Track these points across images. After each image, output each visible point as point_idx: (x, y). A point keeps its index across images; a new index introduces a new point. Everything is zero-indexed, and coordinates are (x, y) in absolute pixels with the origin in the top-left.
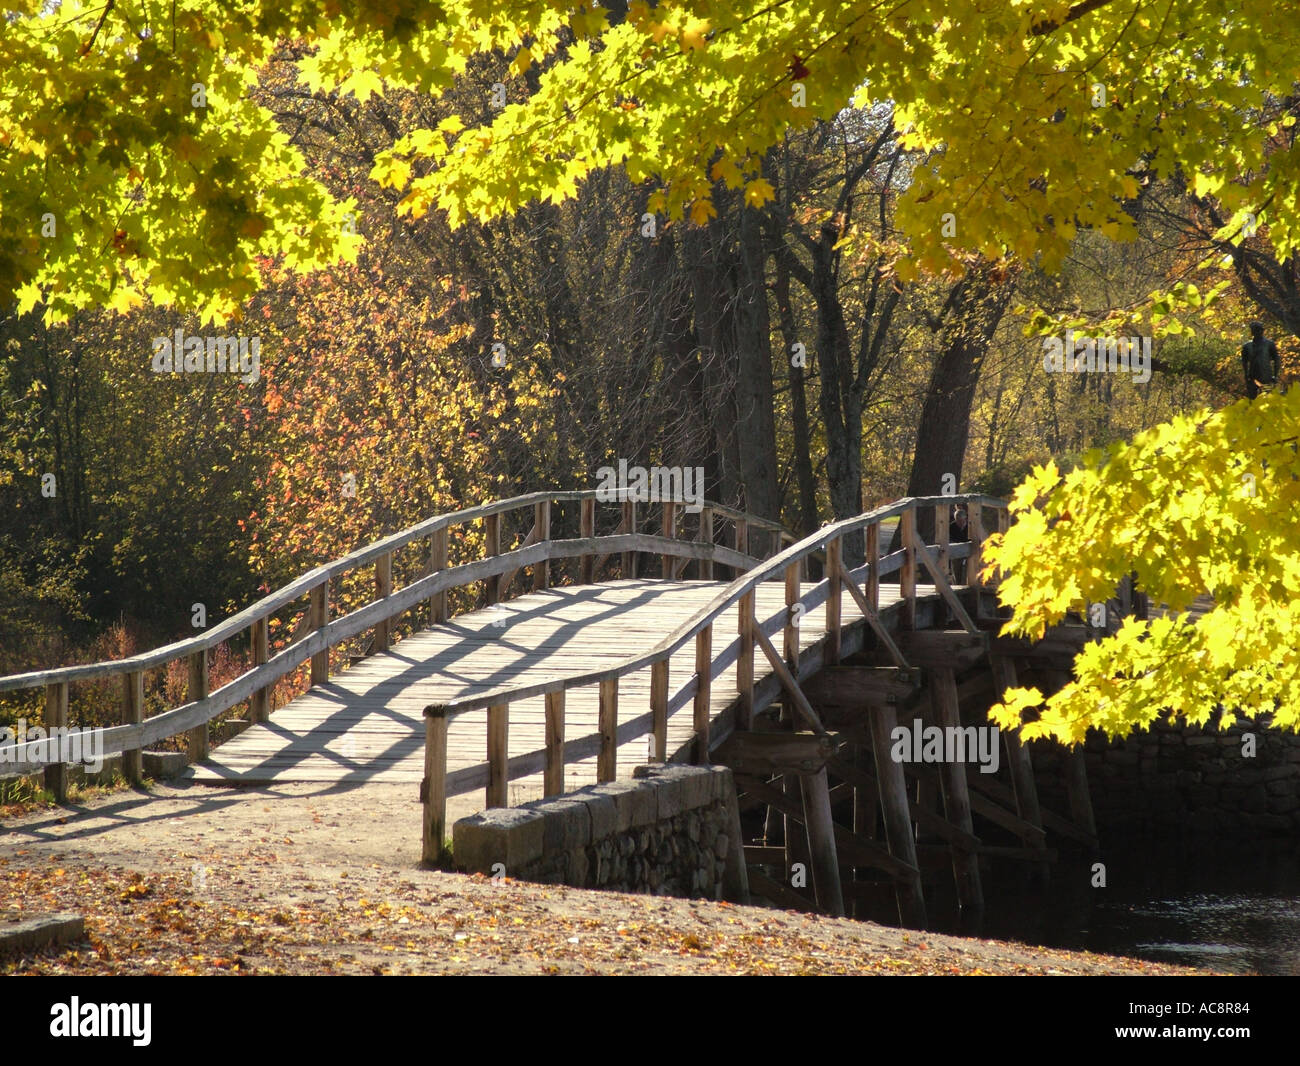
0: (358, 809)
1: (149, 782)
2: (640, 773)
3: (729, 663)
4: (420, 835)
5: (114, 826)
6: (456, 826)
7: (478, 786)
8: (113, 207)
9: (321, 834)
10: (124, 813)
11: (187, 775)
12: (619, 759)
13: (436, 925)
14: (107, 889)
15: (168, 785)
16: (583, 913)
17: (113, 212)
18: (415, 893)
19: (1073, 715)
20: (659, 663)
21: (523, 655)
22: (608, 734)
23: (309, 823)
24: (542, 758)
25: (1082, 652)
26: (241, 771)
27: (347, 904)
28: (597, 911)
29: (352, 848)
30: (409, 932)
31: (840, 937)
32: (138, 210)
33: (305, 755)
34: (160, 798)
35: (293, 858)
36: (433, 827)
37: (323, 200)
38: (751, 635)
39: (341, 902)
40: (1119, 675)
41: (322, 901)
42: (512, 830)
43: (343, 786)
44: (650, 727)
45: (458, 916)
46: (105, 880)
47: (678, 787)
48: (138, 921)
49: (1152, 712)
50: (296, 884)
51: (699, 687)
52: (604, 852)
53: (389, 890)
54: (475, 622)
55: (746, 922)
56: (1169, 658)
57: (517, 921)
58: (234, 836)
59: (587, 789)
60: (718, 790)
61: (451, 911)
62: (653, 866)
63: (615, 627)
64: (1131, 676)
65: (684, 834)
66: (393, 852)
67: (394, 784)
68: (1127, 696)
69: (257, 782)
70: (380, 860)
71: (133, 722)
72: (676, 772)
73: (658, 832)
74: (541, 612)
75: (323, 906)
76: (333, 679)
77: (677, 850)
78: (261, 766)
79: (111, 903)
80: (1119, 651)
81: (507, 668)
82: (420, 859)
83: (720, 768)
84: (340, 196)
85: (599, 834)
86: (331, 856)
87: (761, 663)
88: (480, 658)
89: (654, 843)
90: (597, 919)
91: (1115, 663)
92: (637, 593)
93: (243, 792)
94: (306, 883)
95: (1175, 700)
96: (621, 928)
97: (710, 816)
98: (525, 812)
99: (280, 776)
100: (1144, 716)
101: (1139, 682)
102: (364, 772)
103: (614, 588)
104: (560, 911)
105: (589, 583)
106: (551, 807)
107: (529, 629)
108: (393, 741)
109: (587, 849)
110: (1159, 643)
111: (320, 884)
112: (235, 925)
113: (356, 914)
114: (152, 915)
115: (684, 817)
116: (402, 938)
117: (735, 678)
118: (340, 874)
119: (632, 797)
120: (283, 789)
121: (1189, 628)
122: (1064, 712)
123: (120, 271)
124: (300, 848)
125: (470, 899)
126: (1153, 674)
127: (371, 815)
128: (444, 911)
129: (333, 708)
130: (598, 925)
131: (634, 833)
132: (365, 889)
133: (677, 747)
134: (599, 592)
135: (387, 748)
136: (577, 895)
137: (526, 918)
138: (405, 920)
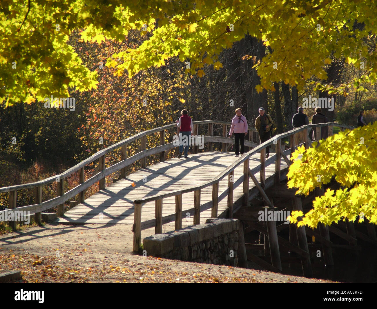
0: (113, 233)
1: (44, 223)
2: (208, 221)
3: (240, 183)
4: (133, 243)
5: (32, 239)
6: (144, 240)
7: (152, 226)
8: (26, 73)
9: (100, 242)
10: (35, 234)
11: (56, 221)
12: (201, 216)
13: (134, 274)
14: (28, 262)
15: (50, 224)
16: (183, 270)
17: (26, 75)
18: (129, 263)
19: (313, 219)
20: (215, 184)
21: (171, 179)
22: (197, 208)
23: (96, 238)
24: (174, 217)
25: (315, 200)
26: (75, 219)
27: (106, 267)
28: (187, 269)
29: (110, 247)
30: (125, 277)
31: (267, 278)
32: (34, 74)
33: (96, 214)
34: (47, 229)
35: (90, 250)
36: (137, 240)
37: (87, 72)
38: (248, 174)
39: (104, 266)
40: (327, 207)
41: (98, 266)
42: (163, 241)
43: (109, 225)
44: (212, 206)
45: (141, 271)
46: (28, 259)
47: (220, 227)
48: (38, 273)
49: (338, 218)
50: (90, 260)
51: (229, 192)
52: (195, 248)
53: (120, 262)
54: (156, 167)
55: (236, 273)
56: (341, 202)
57: (161, 273)
58: (71, 243)
59: (189, 227)
60: (235, 227)
61: (140, 269)
62: (212, 253)
63: (203, 170)
64: (330, 207)
65: (223, 242)
66: (124, 248)
67: (126, 224)
68: (329, 213)
69: (80, 223)
70: (119, 251)
71: (38, 203)
72: (220, 221)
73: (213, 241)
74: (179, 164)
75: (98, 268)
76: (106, 188)
77: (220, 247)
78: (81, 218)
79: (29, 266)
80: (326, 200)
81: (165, 184)
82: (132, 251)
83: (235, 220)
84: (92, 70)
85: (193, 242)
86: (103, 250)
87: (251, 183)
88: (157, 180)
89: (212, 245)
90: (187, 272)
91: (325, 203)
92: (212, 157)
93: (75, 227)
94: (93, 260)
95: (345, 214)
96: (194, 275)
97: (232, 236)
98: (167, 235)
99: (88, 221)
100: (336, 219)
101: (333, 209)
102: (116, 220)
103: (205, 155)
104: (175, 269)
105: (196, 153)
106: (177, 233)
107: (174, 170)
108: (126, 209)
109: (188, 247)
110: (339, 197)
111: (98, 260)
112: (69, 274)
113: (109, 270)
114: (43, 270)
115: (223, 236)
116: (122, 278)
117: (242, 188)
118: (104, 256)
119: (204, 230)
120: (89, 226)
121: (348, 193)
122: (310, 218)
123: (28, 91)
124: (93, 247)
125: (146, 265)
126: (337, 207)
127: (117, 236)
128: (137, 269)
129: (106, 198)
130: (187, 274)
131: (205, 242)
132: (112, 262)
133: (222, 212)
134: (199, 157)
135: (124, 212)
136: (182, 264)
137: (164, 272)
138: (124, 272)
